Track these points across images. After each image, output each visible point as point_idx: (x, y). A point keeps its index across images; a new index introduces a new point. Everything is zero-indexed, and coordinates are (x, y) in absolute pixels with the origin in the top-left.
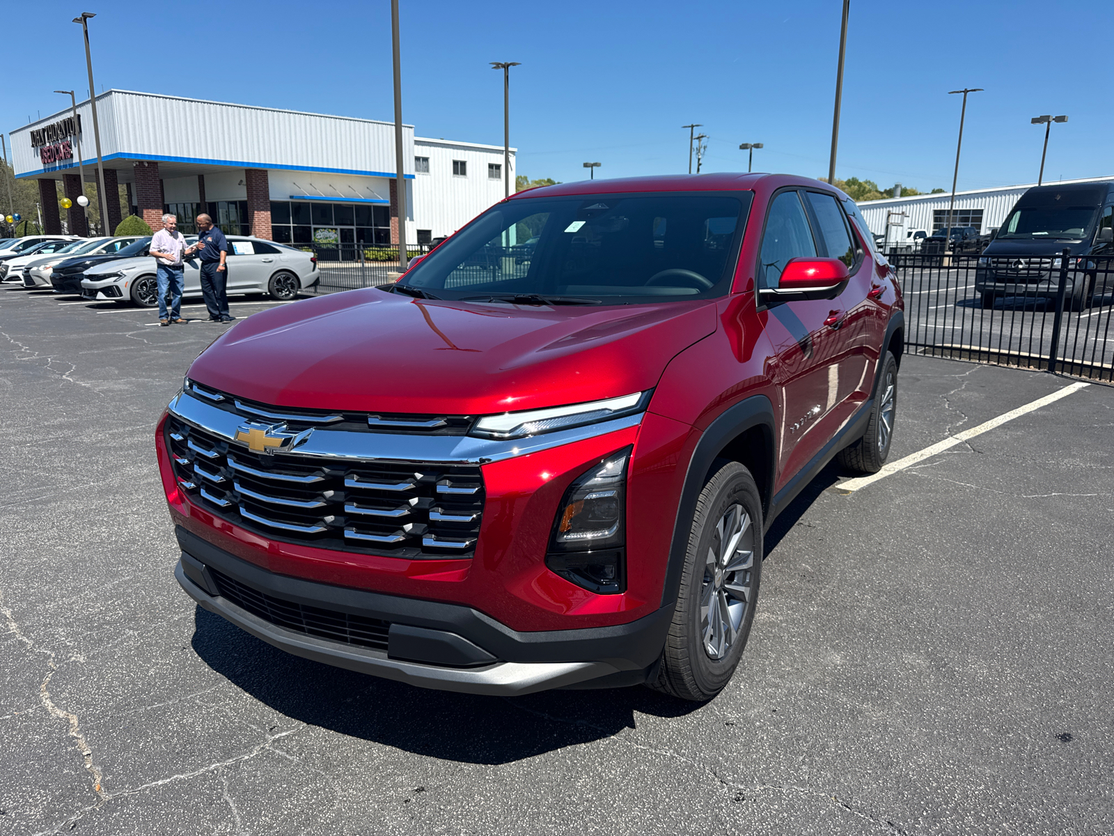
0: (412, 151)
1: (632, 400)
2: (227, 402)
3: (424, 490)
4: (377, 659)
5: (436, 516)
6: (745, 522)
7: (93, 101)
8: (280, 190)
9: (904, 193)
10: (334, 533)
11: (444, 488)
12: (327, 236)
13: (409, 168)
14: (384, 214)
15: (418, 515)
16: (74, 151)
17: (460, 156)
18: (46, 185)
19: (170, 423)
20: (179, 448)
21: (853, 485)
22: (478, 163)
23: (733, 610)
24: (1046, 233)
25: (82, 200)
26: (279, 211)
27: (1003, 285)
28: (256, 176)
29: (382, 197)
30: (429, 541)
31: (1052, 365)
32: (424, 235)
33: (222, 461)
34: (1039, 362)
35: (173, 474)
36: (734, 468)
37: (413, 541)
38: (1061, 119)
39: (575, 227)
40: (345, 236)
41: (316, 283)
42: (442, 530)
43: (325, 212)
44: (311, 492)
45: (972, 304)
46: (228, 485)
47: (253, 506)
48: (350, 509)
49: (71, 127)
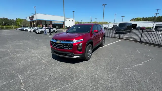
0: (65, 19)
1: (83, 39)
2: (56, 40)
3: (69, 45)
4: (66, 56)
5: (70, 47)
6: (91, 48)
7: (36, 14)
8: (53, 23)
9: (110, 23)
10: (63, 48)
11: (70, 45)
12: (57, 27)
13: (65, 21)
14: (62, 25)
15: (69, 47)
16: (33, 19)
17: (69, 19)
18: (31, 22)
19: (51, 42)
20: (52, 43)
21: (101, 47)
22: (71, 20)
23: (90, 55)
25: (35, 24)
26: (53, 25)
27: (117, 32)
28: (51, 21)
29: (62, 23)
30: (69, 49)
31: (119, 38)
32: (66, 27)
33: (55, 44)
34: (118, 38)
35: (51, 45)
36: (90, 45)
37: (68, 49)
38: (124, 16)
39: (79, 27)
40: (59, 27)
41: (57, 31)
42: (70, 48)
43: (57, 25)
44: (62, 45)
45: (115, 33)
46: (56, 45)
47: (58, 47)
48: (64, 47)
49: (33, 17)
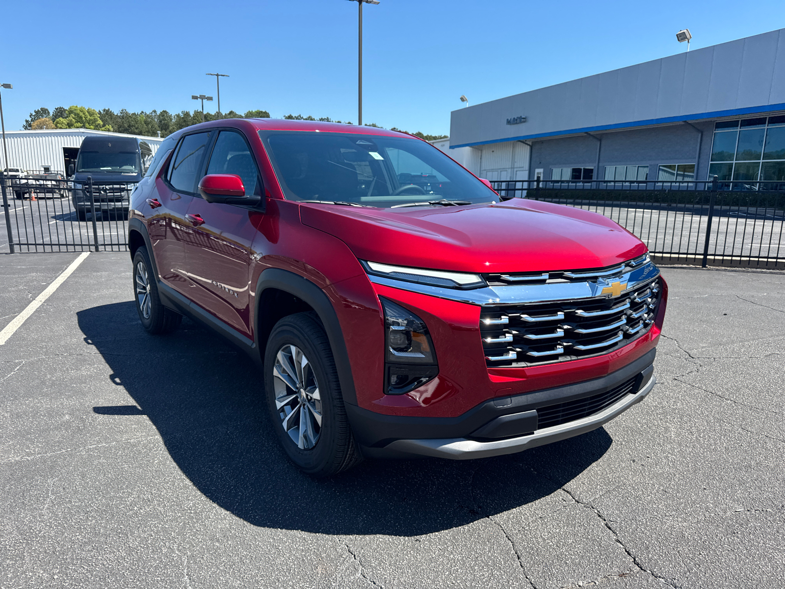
24: (110, 168)
27: (99, 204)
45: (70, 218)
